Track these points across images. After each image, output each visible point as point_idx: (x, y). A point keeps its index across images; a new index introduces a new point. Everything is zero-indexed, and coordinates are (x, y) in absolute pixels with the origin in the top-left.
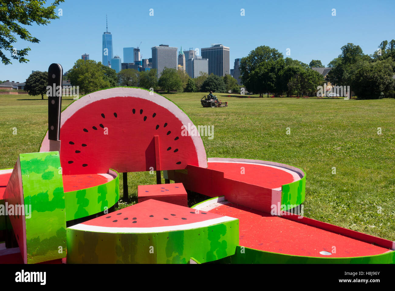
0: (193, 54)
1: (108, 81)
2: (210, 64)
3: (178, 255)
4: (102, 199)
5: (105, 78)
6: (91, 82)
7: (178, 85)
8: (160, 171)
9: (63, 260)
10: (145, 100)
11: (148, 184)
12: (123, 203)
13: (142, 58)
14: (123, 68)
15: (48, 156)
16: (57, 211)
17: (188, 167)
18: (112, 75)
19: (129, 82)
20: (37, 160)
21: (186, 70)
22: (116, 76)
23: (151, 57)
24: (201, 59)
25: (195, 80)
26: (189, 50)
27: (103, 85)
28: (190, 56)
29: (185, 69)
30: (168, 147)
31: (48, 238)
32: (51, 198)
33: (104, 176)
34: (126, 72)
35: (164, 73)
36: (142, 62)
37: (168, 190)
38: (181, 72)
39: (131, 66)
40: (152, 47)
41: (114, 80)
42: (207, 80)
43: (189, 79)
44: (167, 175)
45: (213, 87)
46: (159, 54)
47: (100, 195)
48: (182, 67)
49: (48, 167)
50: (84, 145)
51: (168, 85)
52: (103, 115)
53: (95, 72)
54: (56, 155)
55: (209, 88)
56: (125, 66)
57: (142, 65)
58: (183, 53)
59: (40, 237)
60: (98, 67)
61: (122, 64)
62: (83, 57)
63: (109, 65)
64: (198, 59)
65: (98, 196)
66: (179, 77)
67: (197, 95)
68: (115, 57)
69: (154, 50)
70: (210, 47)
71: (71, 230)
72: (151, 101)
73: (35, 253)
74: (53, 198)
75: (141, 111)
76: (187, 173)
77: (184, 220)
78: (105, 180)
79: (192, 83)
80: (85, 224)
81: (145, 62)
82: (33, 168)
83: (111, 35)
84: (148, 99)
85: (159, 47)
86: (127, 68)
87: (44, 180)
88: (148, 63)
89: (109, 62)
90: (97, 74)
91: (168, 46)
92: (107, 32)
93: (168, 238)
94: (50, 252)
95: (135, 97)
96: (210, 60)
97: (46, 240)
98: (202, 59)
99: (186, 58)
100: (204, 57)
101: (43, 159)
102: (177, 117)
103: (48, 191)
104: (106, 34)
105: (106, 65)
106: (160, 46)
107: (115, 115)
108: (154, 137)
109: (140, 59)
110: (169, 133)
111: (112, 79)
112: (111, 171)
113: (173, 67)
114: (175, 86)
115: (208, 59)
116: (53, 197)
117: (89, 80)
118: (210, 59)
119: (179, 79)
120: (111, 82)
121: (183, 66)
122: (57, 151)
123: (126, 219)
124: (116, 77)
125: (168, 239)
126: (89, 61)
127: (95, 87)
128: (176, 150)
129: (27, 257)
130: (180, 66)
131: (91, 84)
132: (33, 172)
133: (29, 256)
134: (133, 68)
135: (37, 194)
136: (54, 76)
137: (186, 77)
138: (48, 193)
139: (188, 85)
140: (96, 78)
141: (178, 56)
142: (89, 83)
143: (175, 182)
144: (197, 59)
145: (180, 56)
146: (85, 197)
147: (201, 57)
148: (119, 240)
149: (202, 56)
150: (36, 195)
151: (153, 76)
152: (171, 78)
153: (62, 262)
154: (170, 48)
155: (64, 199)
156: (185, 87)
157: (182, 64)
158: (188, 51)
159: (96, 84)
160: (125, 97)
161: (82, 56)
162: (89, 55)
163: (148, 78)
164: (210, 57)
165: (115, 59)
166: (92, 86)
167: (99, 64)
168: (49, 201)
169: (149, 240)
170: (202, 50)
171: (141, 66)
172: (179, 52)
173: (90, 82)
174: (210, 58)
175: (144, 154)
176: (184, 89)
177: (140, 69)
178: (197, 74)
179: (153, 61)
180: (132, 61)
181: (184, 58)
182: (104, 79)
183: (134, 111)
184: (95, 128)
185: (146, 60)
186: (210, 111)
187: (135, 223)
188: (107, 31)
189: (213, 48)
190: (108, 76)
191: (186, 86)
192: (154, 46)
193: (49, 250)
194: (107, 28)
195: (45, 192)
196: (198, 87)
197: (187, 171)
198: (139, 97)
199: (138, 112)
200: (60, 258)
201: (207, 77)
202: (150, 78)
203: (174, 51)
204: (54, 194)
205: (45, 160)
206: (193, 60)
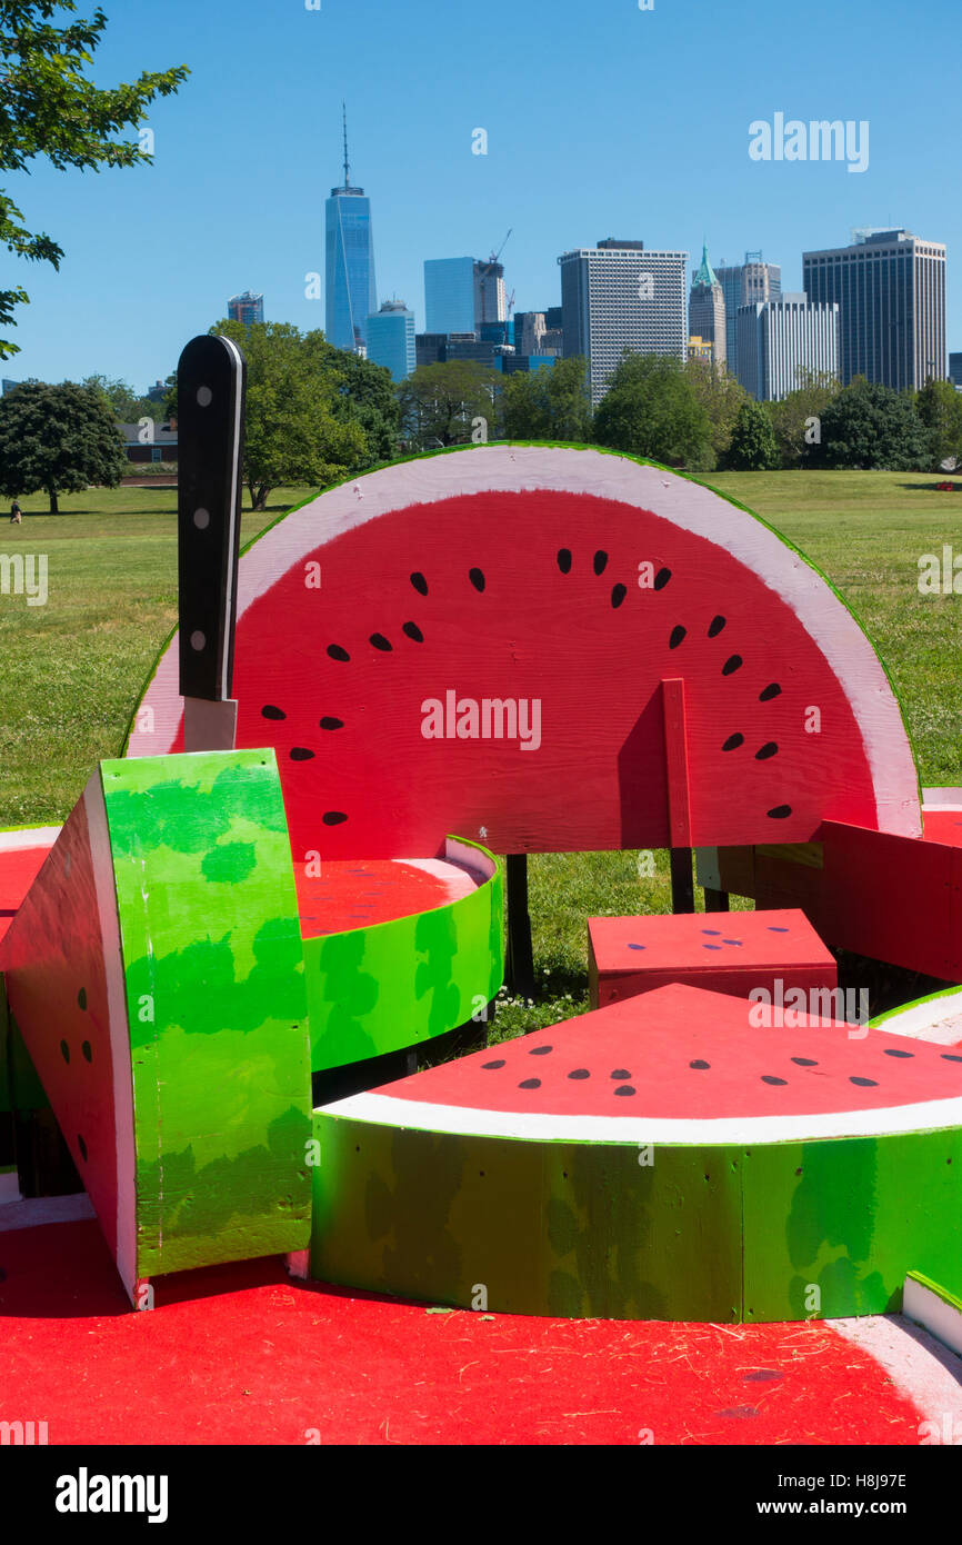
0: (762, 281)
1: (355, 423)
2: (846, 330)
3: (846, 1255)
4: (435, 976)
5: (342, 409)
6: (276, 426)
7: (688, 437)
8: (688, 852)
9: (293, 1259)
10: (616, 504)
11: (609, 911)
12: (510, 999)
13: (515, 310)
14: (423, 359)
15: (227, 770)
16: (272, 1027)
17: (826, 833)
18: (375, 391)
19: (452, 423)
20: (180, 789)
21: (728, 363)
22: (395, 399)
23: (558, 304)
24: (802, 306)
25: (774, 408)
26: (742, 263)
27: (331, 442)
28: (750, 293)
29: (724, 359)
30: (726, 737)
31: (232, 1155)
32: (243, 968)
33: (429, 871)
34: (440, 377)
35: (619, 380)
36: (512, 330)
37: (740, 943)
38: (702, 368)
39: (464, 347)
40: (562, 254)
41: (385, 418)
42: (834, 407)
43: (744, 407)
44: (716, 869)
45: (863, 441)
46: (594, 287)
47: (425, 957)
48: (709, 345)
49: (230, 821)
50: (330, 724)
51: (644, 435)
52: (419, 582)
53: (296, 380)
54: (264, 766)
55: (846, 450)
56: (433, 347)
57: (512, 340)
58: (712, 275)
59: (194, 1151)
60: (309, 355)
61: (421, 340)
62: (234, 309)
63: (359, 343)
64: (788, 305)
65: (417, 963)
66: (698, 395)
67: (785, 483)
68: (388, 307)
69: (573, 270)
70: (845, 245)
71: (330, 1119)
72: (645, 508)
73: (173, 1222)
74: (255, 968)
75: (600, 561)
76: (820, 863)
77: (865, 1088)
78: (433, 892)
79: (760, 426)
80: (392, 1095)
81: (531, 327)
82: (161, 824)
83: (367, 200)
84: (634, 503)
85: (597, 251)
86: (442, 356)
87: (213, 886)
88: (541, 330)
89: (357, 331)
90: (305, 390)
91: (638, 245)
92: (348, 189)
93: (800, 1170)
94: (238, 1223)
95: (569, 490)
96: (846, 311)
97: (220, 1165)
98: (809, 307)
99: (726, 301)
100: (815, 295)
101: (207, 786)
102: (771, 587)
103: (229, 933)
104: (343, 195)
105: (342, 346)
106: (602, 245)
107: (478, 579)
108: (662, 683)
109: (503, 315)
110: (733, 664)
111: (377, 413)
112: (454, 846)
113: (662, 350)
114: (679, 440)
115: (836, 307)
116: (255, 963)
117: (268, 418)
118: (846, 306)
119: (695, 403)
120: (368, 425)
121: (712, 340)
122: (268, 749)
123: (580, 1074)
124: (391, 403)
125: (800, 1179)
126: (264, 327)
127: (296, 453)
128: (768, 751)
129: (137, 1239)
130: (697, 341)
131: (278, 437)
132: (163, 845)
133: (147, 1238)
134: (470, 357)
135: (183, 947)
136: (204, 397)
137: (729, 396)
138: (233, 945)
139: (739, 434)
140: (299, 410)
141: (688, 291)
142: (267, 434)
143: (759, 907)
144: (780, 306)
145: (701, 295)
146: (361, 969)
147: (802, 298)
148: (565, 1175)
149: (806, 288)
150: (176, 953)
151: (571, 392)
152: (658, 402)
153: (289, 1269)
154: (648, 255)
155: (301, 972)
156: (725, 443)
157: (708, 334)
158: (737, 269)
159: (299, 438)
160: (524, 492)
161: (231, 304)
162: (261, 300)
163: (545, 404)
164: (846, 296)
165: (387, 314)
166: (282, 445)
167: (314, 340)
168: (237, 980)
169: (707, 1177)
170: (806, 262)
171: (511, 348)
172: (695, 274)
173: (270, 429)
174: (846, 301)
175: (613, 764)
176: (721, 454)
177: (505, 358)
178: (782, 381)
179: (567, 320)
180: (464, 324)
181: (719, 305)
182: (335, 410)
183: (565, 560)
184: (380, 642)
185: (532, 316)
186: (863, 561)
187: (625, 1095)
188: (347, 182)
189: (864, 250)
190: (356, 399)
191: (729, 439)
192: (570, 251)
193: (235, 1213)
194: (346, 166)
195: (216, 938)
196: (787, 442)
197: (820, 853)
198: (589, 491)
199: (582, 563)
200: (280, 1252)
201: (835, 392)
202: (552, 404)
203: (667, 271)
204: (258, 949)
205: (217, 790)
206: (765, 310)
